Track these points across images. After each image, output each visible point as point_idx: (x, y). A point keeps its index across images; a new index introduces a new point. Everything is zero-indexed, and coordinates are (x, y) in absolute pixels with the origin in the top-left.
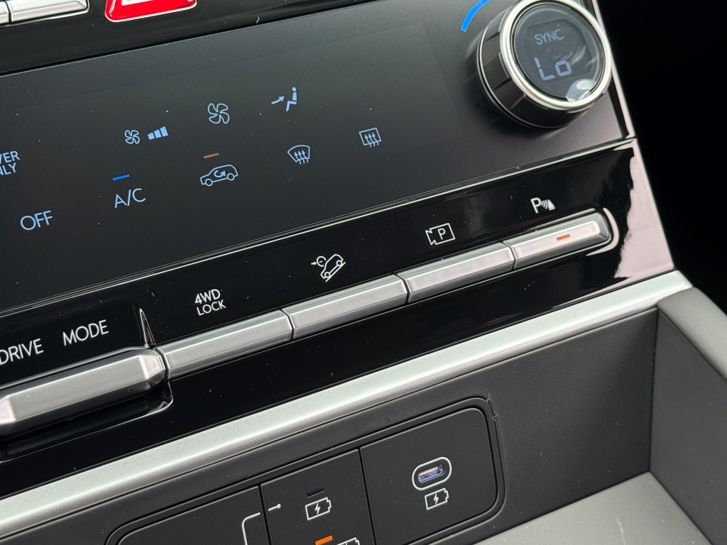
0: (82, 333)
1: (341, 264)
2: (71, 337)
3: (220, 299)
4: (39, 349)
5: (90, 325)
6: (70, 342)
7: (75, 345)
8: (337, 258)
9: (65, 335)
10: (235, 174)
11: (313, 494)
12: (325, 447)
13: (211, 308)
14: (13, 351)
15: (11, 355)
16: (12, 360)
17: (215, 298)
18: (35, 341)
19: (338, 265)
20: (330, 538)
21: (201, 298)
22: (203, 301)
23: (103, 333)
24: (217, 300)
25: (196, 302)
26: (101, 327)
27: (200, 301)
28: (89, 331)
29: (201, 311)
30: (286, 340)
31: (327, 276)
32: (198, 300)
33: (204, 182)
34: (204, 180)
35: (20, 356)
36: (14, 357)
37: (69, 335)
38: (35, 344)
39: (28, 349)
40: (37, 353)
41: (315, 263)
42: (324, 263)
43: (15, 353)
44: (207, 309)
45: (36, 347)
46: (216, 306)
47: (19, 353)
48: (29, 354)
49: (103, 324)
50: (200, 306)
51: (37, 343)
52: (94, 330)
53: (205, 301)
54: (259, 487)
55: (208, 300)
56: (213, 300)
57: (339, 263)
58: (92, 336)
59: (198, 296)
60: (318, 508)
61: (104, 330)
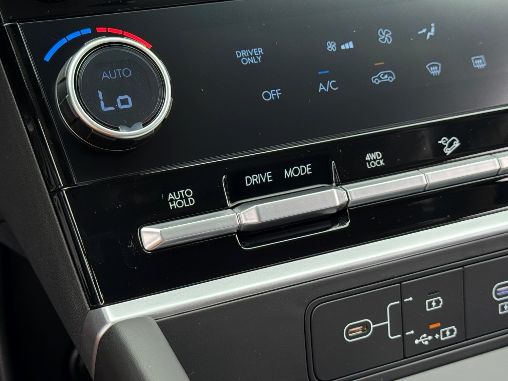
0: (296, 172)
1: (457, 144)
2: (289, 173)
3: (381, 159)
4: (270, 179)
5: (301, 167)
6: (289, 176)
7: (292, 179)
8: (454, 140)
9: (286, 171)
10: (393, 77)
11: (432, 294)
12: (443, 263)
13: (376, 164)
14: (255, 178)
15: (254, 180)
16: (254, 184)
17: (378, 158)
18: (268, 173)
19: (454, 145)
20: (439, 325)
21: (370, 157)
22: (371, 159)
23: (308, 173)
24: (379, 159)
25: (367, 159)
26: (308, 169)
27: (369, 159)
28: (300, 171)
29: (370, 166)
30: (421, 190)
31: (448, 151)
32: (368, 158)
33: (374, 80)
34: (374, 79)
35: (258, 182)
36: (255, 181)
37: (288, 172)
38: (268, 175)
39: (263, 177)
40: (269, 181)
41: (440, 142)
42: (446, 142)
43: (256, 180)
44: (373, 164)
45: (268, 177)
46: (379, 163)
47: (258, 180)
48: (264, 181)
49: (309, 167)
50: (369, 162)
51: (269, 175)
52: (303, 170)
53: (372, 159)
54: (401, 284)
55: (374, 158)
56: (377, 159)
57: (456, 144)
58: (302, 174)
59: (368, 155)
60: (434, 304)
61: (309, 171)
